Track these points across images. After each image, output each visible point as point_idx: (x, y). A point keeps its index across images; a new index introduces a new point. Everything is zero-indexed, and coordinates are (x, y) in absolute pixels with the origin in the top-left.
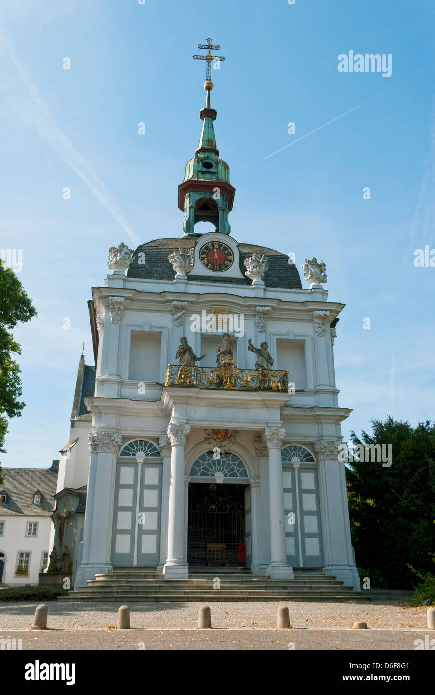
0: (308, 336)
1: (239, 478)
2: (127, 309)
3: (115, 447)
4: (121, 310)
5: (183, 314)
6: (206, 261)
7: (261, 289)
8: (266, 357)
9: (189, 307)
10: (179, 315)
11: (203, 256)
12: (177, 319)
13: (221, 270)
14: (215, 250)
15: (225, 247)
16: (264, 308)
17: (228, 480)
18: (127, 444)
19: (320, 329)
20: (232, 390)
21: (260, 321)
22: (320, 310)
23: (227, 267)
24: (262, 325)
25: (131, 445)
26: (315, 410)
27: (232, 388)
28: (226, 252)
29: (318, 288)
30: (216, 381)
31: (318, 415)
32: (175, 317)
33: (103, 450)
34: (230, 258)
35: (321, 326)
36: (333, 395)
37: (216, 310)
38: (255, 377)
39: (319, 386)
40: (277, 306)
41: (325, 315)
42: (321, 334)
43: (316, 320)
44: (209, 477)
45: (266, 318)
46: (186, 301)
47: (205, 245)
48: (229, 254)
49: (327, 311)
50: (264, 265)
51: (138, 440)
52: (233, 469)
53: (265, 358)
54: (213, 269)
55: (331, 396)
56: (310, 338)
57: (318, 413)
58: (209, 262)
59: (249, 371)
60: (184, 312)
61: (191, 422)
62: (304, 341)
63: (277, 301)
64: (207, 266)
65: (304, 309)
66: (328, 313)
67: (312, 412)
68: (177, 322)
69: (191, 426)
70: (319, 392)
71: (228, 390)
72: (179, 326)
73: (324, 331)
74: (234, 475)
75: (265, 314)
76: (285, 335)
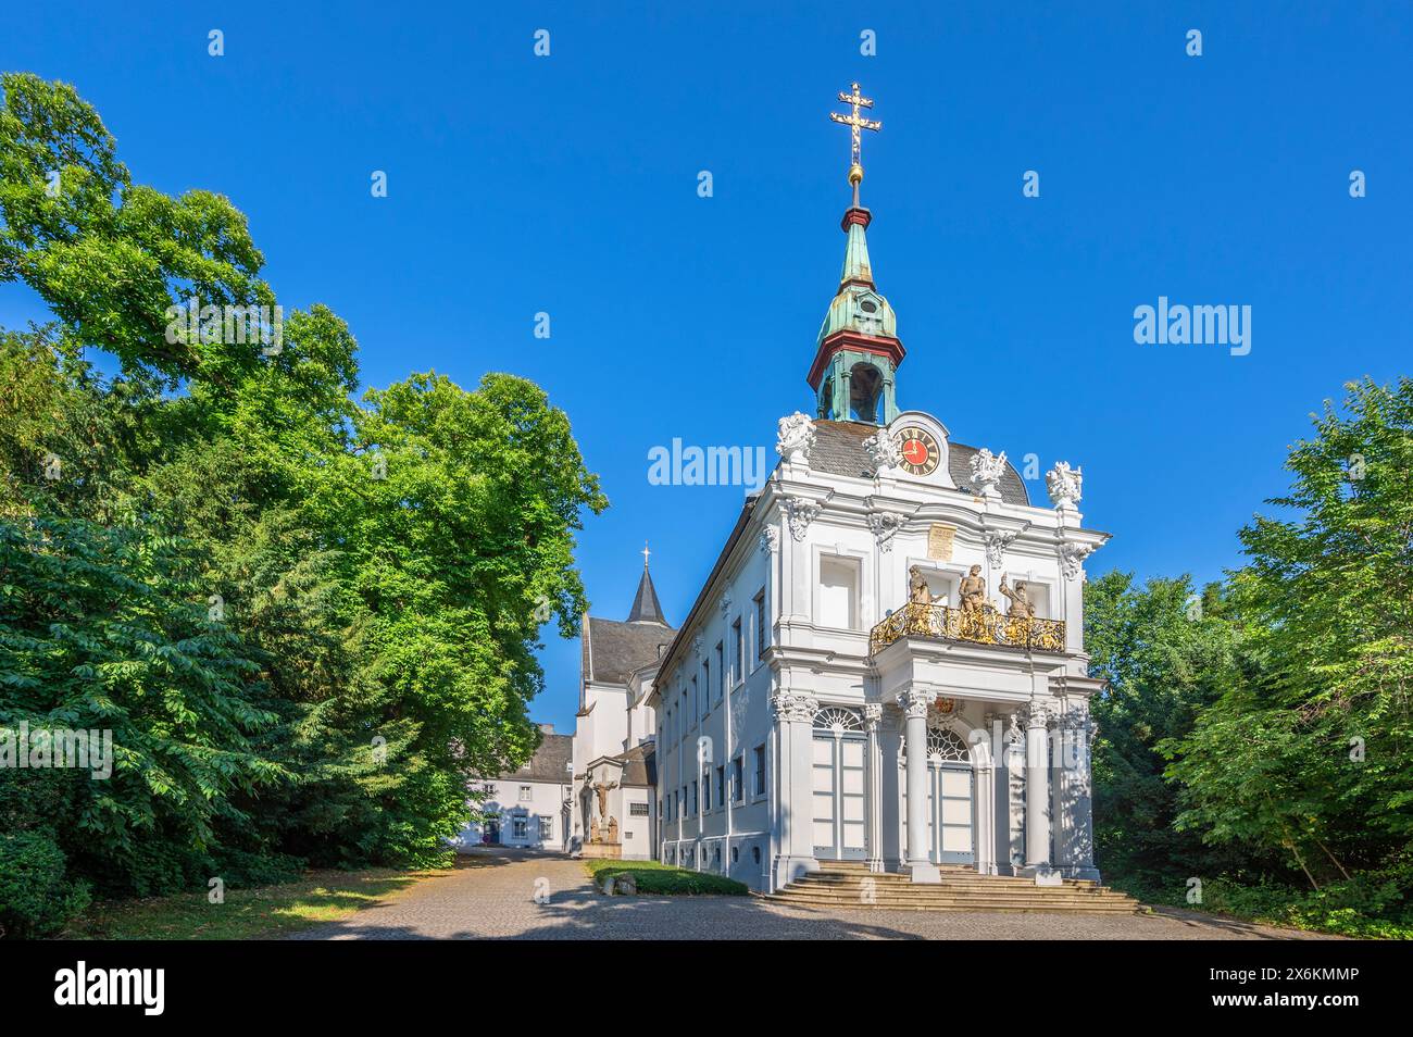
1: (960, 762)
2: (813, 519)
4: (808, 519)
5: (894, 534)
7: (996, 503)
10: (888, 533)
13: (922, 472)
14: (914, 441)
15: (927, 437)
16: (1006, 532)
18: (819, 712)
19: (1072, 570)
21: (996, 552)
22: (1079, 542)
24: (998, 557)
28: (929, 446)
29: (1071, 508)
33: (796, 718)
34: (935, 455)
35: (1074, 565)
36: (1084, 662)
37: (937, 531)
40: (1022, 531)
41: (1086, 549)
42: (1072, 576)
43: (1071, 557)
45: (1004, 547)
47: (899, 431)
51: (834, 707)
52: (953, 750)
54: (911, 471)
58: (905, 460)
60: (894, 529)
62: (1048, 585)
68: (883, 544)
72: (886, 550)
74: (955, 758)
75: (1005, 540)
76: (1024, 575)
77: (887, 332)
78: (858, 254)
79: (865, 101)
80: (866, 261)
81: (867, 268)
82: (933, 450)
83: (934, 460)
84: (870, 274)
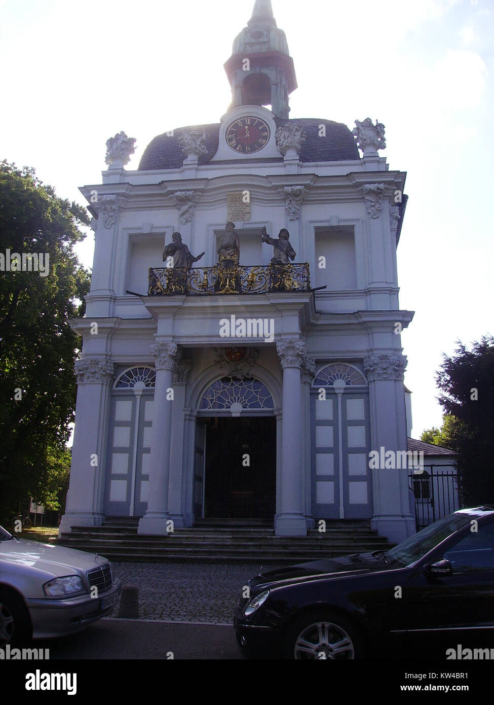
0: (358, 220)
1: (261, 409)
2: (123, 208)
3: (104, 376)
4: (114, 210)
5: (190, 207)
6: (234, 142)
7: (294, 164)
8: (285, 249)
9: (198, 197)
10: (185, 208)
11: (230, 137)
12: (183, 214)
13: (253, 150)
14: (246, 127)
15: (259, 121)
16: (293, 187)
17: (248, 412)
18: (123, 373)
19: (372, 208)
20: (231, 294)
21: (290, 206)
22: (370, 183)
23: (261, 146)
24: (293, 210)
25: (129, 373)
26: (360, 315)
27: (231, 291)
28: (260, 128)
29: (372, 155)
30: (212, 284)
31: (365, 322)
32: (181, 212)
33: (90, 380)
34: (265, 134)
35: (373, 204)
36: (390, 294)
37: (232, 198)
38: (263, 274)
39: (372, 283)
40: (312, 184)
41: (378, 188)
42: (375, 214)
43: (367, 197)
44: (224, 409)
45: (299, 200)
46: (191, 190)
47: (232, 123)
48: (265, 130)
49: (379, 183)
50: (299, 134)
51: (137, 367)
52: (255, 398)
53: (282, 250)
54: (243, 151)
55: (386, 296)
56: (360, 221)
57: (364, 319)
58: (238, 142)
59: (255, 268)
60: (190, 204)
61: (176, 340)
62: (353, 226)
63: (312, 177)
64: (235, 148)
65: (350, 183)
66: (382, 186)
67: (358, 319)
68: (183, 217)
69: (178, 345)
70: (370, 291)
71: (225, 294)
72: (186, 222)
73: (380, 211)
74: (257, 405)
75: (295, 194)
76: (326, 221)
77: (272, 48)
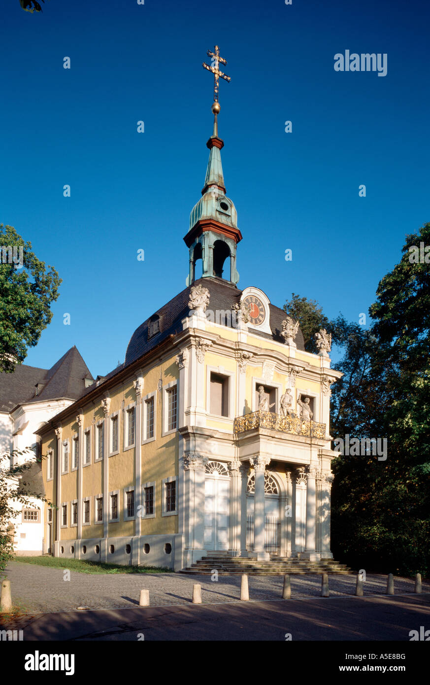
14: (253, 304)
17: (267, 495)
25: (209, 465)
33: (198, 468)
37: (267, 364)
46: (251, 352)
47: (246, 297)
51: (214, 461)
52: (270, 488)
54: (251, 322)
60: (248, 361)
69: (270, 459)
74: (270, 492)
77: (234, 224)
78: (216, 168)
79: (222, 60)
80: (221, 173)
81: (222, 178)
82: (261, 310)
83: (262, 316)
84: (223, 181)
